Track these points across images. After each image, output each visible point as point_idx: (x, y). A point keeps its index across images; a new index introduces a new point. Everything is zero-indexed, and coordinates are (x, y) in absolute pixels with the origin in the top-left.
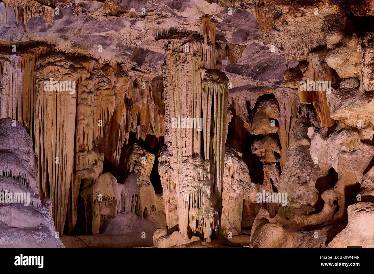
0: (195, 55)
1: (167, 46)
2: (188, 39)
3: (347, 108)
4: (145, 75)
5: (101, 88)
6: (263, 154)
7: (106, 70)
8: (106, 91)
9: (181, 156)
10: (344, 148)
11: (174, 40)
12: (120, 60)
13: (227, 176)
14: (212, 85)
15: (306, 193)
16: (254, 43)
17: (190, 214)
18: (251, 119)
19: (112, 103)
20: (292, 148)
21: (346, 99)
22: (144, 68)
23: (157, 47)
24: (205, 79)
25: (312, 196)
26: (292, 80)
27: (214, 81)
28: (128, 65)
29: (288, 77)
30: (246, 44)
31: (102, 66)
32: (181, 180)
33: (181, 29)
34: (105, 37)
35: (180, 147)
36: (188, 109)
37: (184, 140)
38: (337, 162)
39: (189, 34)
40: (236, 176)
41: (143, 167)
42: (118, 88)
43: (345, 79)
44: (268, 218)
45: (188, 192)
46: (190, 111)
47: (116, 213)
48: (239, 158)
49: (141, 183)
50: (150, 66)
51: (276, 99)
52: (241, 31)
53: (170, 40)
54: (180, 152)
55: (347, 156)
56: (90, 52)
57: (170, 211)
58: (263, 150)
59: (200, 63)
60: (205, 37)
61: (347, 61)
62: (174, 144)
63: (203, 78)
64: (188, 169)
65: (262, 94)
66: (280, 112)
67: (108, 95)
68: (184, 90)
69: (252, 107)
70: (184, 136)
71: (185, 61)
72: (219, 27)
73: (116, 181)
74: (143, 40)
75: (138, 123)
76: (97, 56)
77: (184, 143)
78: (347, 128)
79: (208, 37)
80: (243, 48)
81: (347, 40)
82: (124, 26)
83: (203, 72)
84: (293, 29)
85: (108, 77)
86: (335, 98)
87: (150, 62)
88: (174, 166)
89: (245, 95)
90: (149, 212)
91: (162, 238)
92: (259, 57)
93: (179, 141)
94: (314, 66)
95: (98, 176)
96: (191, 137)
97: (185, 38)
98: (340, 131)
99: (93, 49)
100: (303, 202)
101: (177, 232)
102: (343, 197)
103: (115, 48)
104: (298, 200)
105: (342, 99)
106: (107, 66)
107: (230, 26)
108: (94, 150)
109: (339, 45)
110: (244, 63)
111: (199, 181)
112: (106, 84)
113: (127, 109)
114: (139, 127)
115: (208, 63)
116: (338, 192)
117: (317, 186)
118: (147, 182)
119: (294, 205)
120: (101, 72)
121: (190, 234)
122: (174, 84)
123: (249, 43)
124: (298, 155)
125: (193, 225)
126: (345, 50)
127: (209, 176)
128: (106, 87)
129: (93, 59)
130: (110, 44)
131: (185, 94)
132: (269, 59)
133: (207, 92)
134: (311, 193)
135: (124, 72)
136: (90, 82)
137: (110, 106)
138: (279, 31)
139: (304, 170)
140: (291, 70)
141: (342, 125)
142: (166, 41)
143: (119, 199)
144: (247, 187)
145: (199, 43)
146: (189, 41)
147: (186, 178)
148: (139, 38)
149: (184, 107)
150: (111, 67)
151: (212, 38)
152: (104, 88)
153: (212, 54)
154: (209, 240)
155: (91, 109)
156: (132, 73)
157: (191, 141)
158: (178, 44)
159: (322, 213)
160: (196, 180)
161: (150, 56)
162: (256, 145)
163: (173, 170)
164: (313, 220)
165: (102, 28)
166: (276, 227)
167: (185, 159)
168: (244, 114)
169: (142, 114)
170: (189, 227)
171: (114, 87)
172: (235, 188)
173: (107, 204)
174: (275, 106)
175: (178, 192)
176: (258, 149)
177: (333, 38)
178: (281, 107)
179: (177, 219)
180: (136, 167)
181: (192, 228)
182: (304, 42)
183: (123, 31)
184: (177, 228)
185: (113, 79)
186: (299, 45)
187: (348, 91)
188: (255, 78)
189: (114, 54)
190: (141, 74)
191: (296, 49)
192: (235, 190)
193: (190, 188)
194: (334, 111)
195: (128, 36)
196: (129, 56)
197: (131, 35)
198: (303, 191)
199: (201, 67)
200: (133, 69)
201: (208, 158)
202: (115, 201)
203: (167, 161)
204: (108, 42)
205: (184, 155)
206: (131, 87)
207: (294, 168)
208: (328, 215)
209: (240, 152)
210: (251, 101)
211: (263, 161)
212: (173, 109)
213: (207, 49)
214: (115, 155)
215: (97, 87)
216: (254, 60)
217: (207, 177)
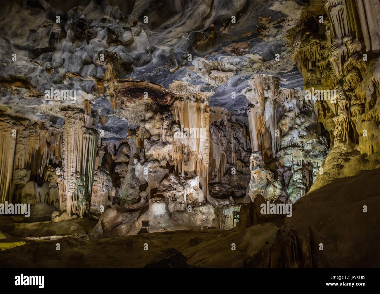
0: (80, 120)
1: (65, 115)
2: (77, 111)
3: (153, 150)
4: (58, 130)
5: (31, 135)
6: (121, 172)
7: (35, 126)
8: (34, 137)
9: (69, 172)
10: (151, 170)
11: (69, 111)
12: (44, 121)
13: (100, 183)
14: (89, 136)
15: (134, 193)
16: (114, 115)
17: (73, 203)
18: (115, 154)
19: (37, 143)
20: (129, 169)
21: (153, 145)
22: (57, 126)
23: (60, 115)
24: (85, 133)
25: (137, 194)
26: (131, 135)
27: (90, 134)
28: (48, 124)
29: (129, 133)
30: (109, 116)
31: (33, 124)
32: (69, 185)
33: (73, 106)
34: (34, 108)
35: (69, 167)
36: (75, 148)
37: (72, 164)
38: (147, 177)
39: (78, 109)
40: (105, 183)
41: (53, 178)
42: (41, 136)
43: (153, 135)
44: (111, 206)
45: (73, 192)
46: (76, 149)
47: (36, 202)
48: (107, 174)
49: (52, 187)
50: (60, 125)
51: (129, 145)
52: (105, 109)
53: (67, 112)
54: (69, 171)
55: (152, 174)
56: (26, 116)
57: (62, 202)
58: (121, 170)
59: (83, 124)
60: (86, 111)
61: (154, 126)
62: (66, 166)
63: (84, 132)
64: (73, 179)
65: (122, 141)
66: (130, 151)
67: (35, 139)
68: (73, 138)
69: (117, 148)
70: (72, 162)
71: (75, 123)
72: (94, 106)
73: (36, 185)
74: (53, 111)
75: (54, 155)
76: (30, 118)
77: (72, 166)
78: (153, 160)
79: (87, 111)
80: (108, 118)
81: (155, 116)
82: (43, 103)
83: (84, 129)
84: (131, 109)
85: (36, 130)
86: (148, 145)
87: (60, 123)
88: (66, 178)
89: (113, 142)
90: (54, 202)
91: (56, 216)
92: (118, 123)
93: (69, 165)
94: (142, 129)
95: (26, 182)
96: (75, 162)
97: (75, 111)
98: (150, 161)
99: (28, 115)
100: (133, 197)
101: (65, 213)
102: (150, 195)
103: (40, 114)
104: (130, 196)
105: (151, 145)
106: (36, 123)
107: (99, 106)
108: (25, 168)
109: (151, 118)
110: (110, 125)
111: (78, 186)
112: (34, 133)
113: (48, 147)
114: (54, 157)
115: (87, 124)
116: (147, 192)
117: (140, 189)
118: (55, 186)
119: (128, 199)
120: (32, 127)
121: (72, 214)
122: (68, 135)
123: (111, 115)
124: (131, 173)
125: (74, 209)
126: (154, 121)
127: (84, 183)
128: (34, 135)
129: (27, 119)
130: (37, 112)
131: (73, 140)
132: (123, 124)
133: (85, 139)
134: (136, 192)
135: (45, 127)
136: (25, 132)
137: (36, 145)
138: (125, 110)
139: (134, 181)
140: (131, 130)
141: (151, 158)
142: (65, 112)
143: (38, 195)
144: (111, 189)
145: (83, 114)
146: (77, 113)
147: (72, 184)
148: (51, 110)
149: (73, 147)
150: (38, 124)
151: (89, 112)
152: (33, 135)
153: (90, 120)
154: (82, 217)
155: (24, 146)
156: (50, 128)
157: (75, 165)
158: (71, 114)
159: (140, 203)
160: (77, 185)
161: (60, 120)
162: (117, 168)
163: (65, 180)
164: (135, 206)
165: (30, 103)
166: (113, 210)
167: (71, 174)
168: (112, 152)
169: (56, 150)
170: (72, 210)
171: (39, 135)
172: (104, 189)
173: (31, 198)
174: (128, 148)
175: (67, 191)
176: (118, 169)
177: (149, 115)
178: (131, 149)
179: (66, 206)
180: (49, 178)
181: (73, 211)
182: (137, 116)
183: (42, 105)
184: (65, 211)
185: (39, 131)
186: (135, 117)
187: (154, 141)
188: (117, 134)
189: (39, 118)
190: (56, 129)
191: (134, 120)
192: (104, 191)
193: (73, 190)
194: (147, 151)
195: (45, 108)
196: (48, 119)
197: (46, 108)
198: (133, 191)
199: (83, 127)
200: (51, 126)
201: (84, 174)
202: (36, 197)
203: (63, 175)
204: (35, 111)
205: (71, 172)
206: (50, 135)
207: (129, 180)
208: (142, 204)
209: (108, 171)
210: (117, 145)
211: (121, 176)
212: (67, 148)
213: (87, 117)
214: (39, 171)
215: (29, 135)
216: (115, 124)
217: (83, 184)
